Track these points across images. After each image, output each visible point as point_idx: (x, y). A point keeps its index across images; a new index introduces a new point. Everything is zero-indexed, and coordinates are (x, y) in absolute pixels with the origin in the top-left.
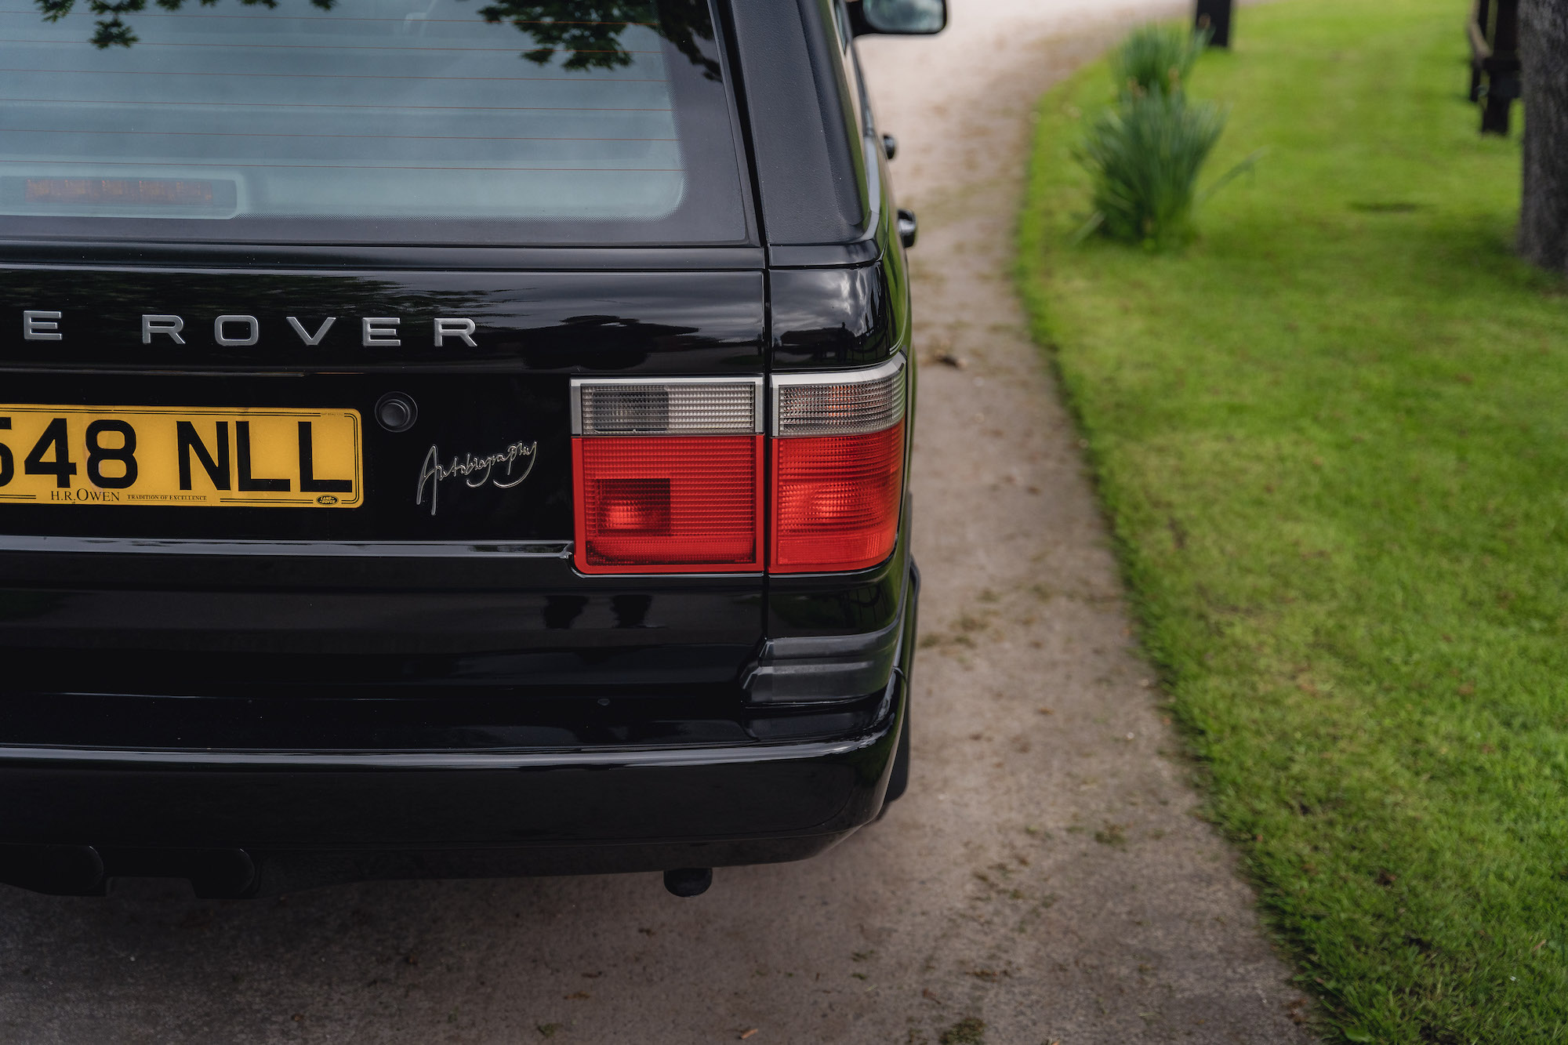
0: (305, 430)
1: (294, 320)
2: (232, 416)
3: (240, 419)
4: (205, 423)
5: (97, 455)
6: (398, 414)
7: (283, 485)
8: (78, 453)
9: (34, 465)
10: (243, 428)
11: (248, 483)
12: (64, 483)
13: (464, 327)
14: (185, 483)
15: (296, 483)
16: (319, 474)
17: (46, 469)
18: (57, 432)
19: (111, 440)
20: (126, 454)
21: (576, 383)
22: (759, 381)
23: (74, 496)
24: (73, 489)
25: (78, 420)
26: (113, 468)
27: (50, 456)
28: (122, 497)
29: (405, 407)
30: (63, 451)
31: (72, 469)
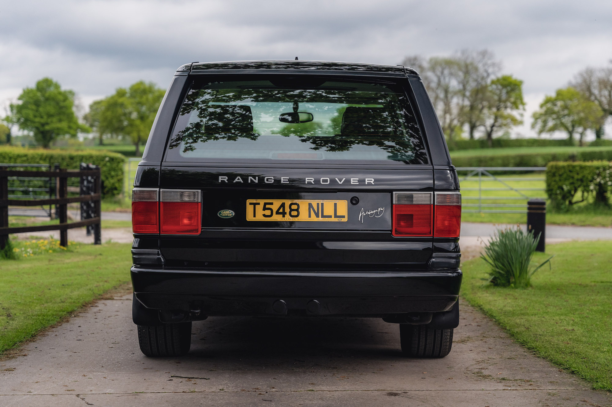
0: (335, 205)
1: (337, 179)
3: (322, 202)
4: (314, 202)
6: (356, 201)
7: (330, 217)
8: (287, 210)
9: (278, 213)
11: (323, 216)
12: (284, 216)
13: (372, 180)
14: (310, 216)
15: (333, 216)
16: (338, 214)
17: (280, 213)
18: (283, 205)
20: (297, 210)
21: (394, 192)
22: (432, 193)
27: (281, 211)
28: (296, 219)
29: (357, 199)
30: (284, 210)
31: (286, 213)
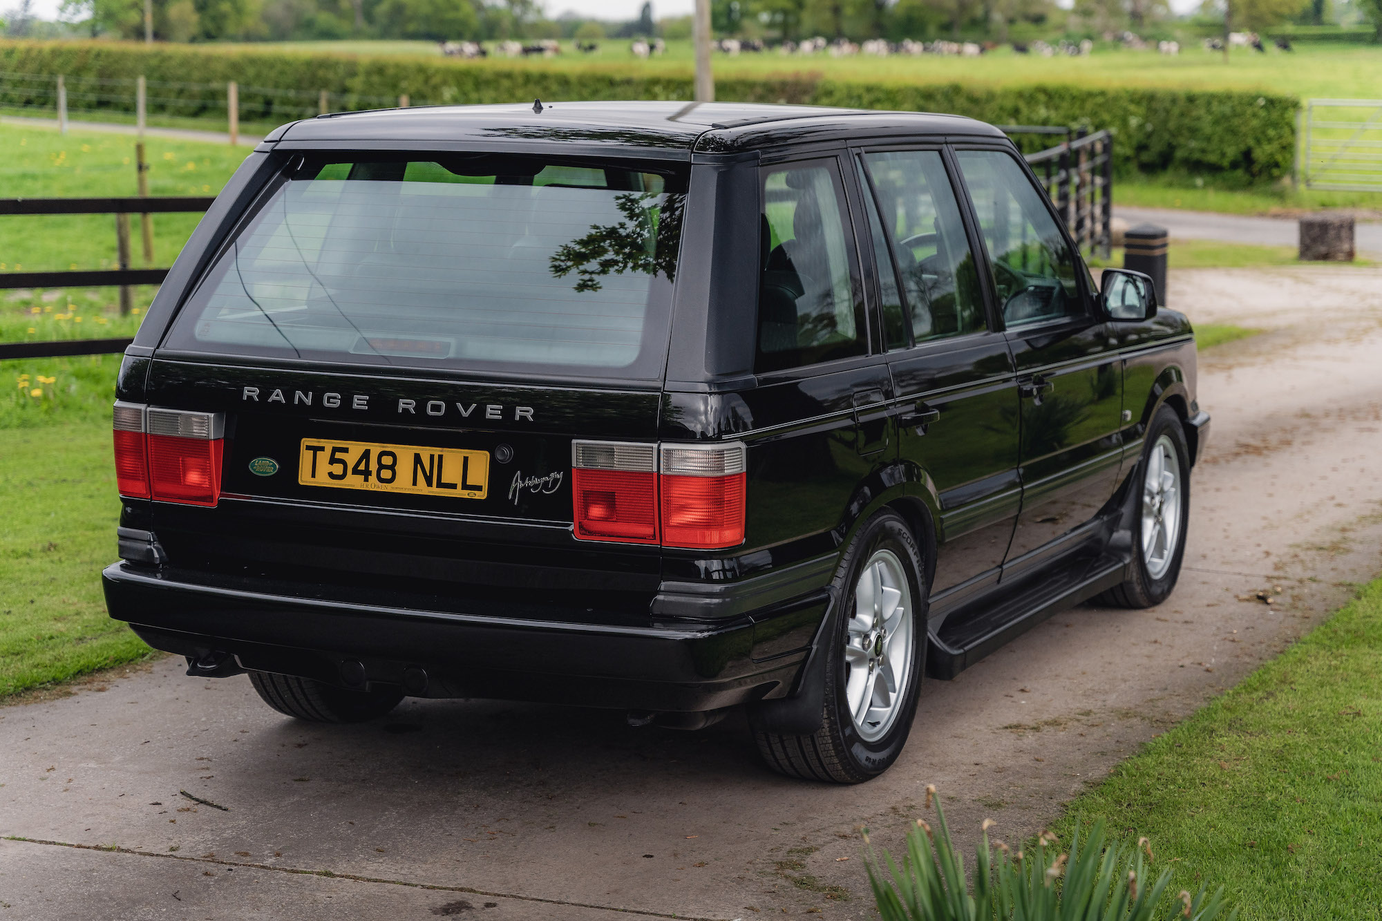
0: (466, 459)
1: (459, 405)
2: (436, 451)
3: (440, 453)
4: (425, 452)
5: (381, 467)
6: (505, 454)
7: (454, 486)
8: (374, 466)
9: (356, 471)
10: (441, 457)
11: (440, 485)
12: (366, 480)
13: (528, 411)
14: (415, 483)
15: (460, 486)
16: (469, 483)
17: (360, 473)
18: (366, 455)
19: (387, 461)
20: (392, 468)
21: (574, 441)
22: (655, 446)
23: (369, 486)
24: (369, 483)
25: (375, 450)
26: (386, 474)
27: (362, 467)
28: (389, 488)
29: (507, 451)
30: (367, 465)
31: (370, 473)
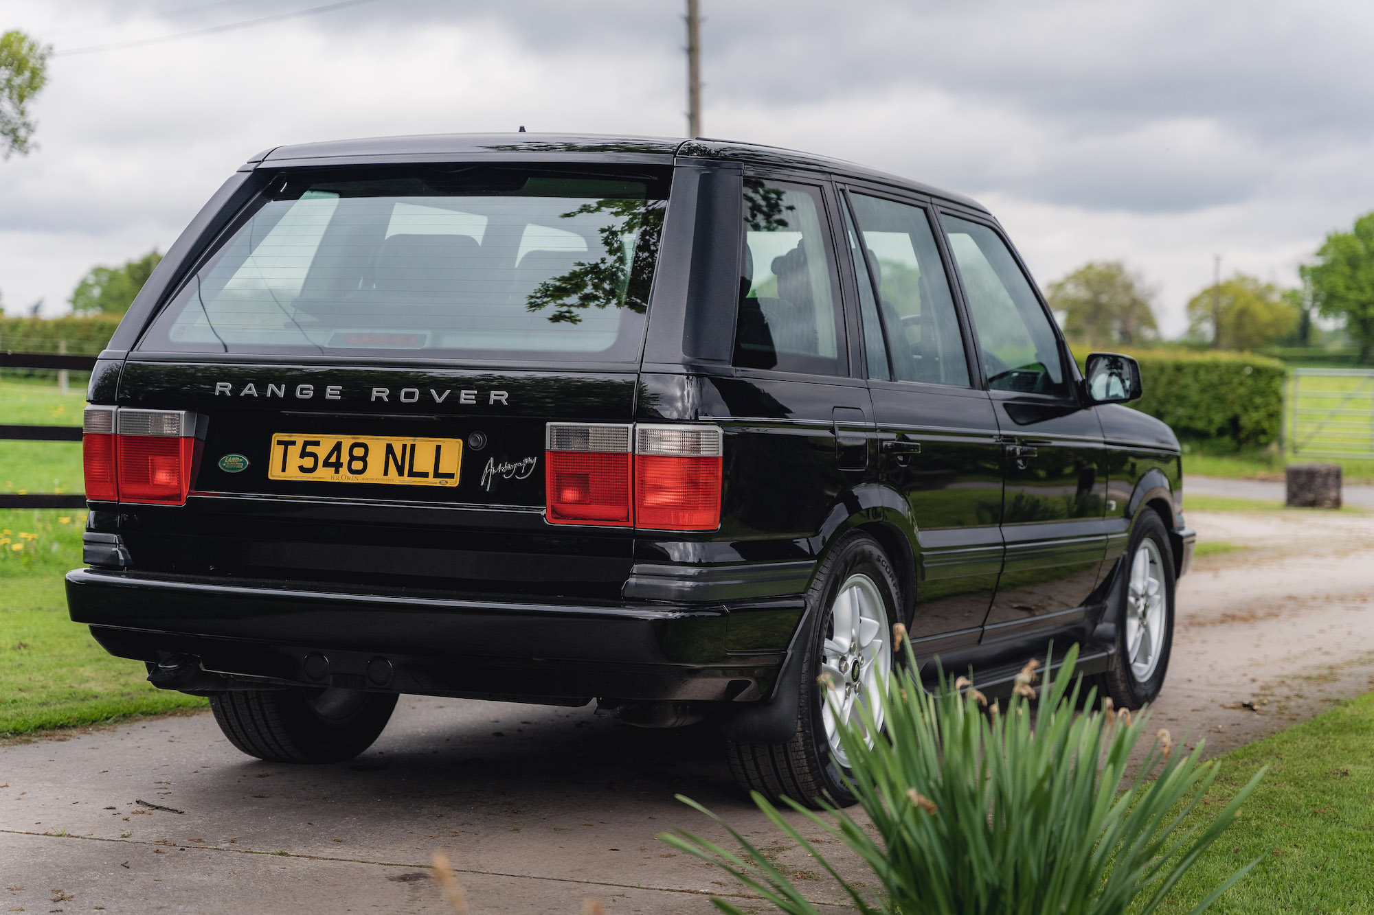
0: (438, 449)
1: (433, 392)
2: (409, 441)
3: (413, 443)
4: (398, 443)
5: (353, 458)
6: (479, 440)
7: (425, 475)
8: (345, 458)
9: (327, 464)
10: (413, 447)
11: (412, 474)
12: (337, 472)
13: (502, 396)
14: (386, 473)
15: (431, 474)
16: (441, 471)
18: (338, 447)
19: (359, 452)
20: (363, 459)
21: (549, 424)
22: (631, 426)
23: (340, 478)
24: (340, 475)
25: (347, 441)
26: (357, 465)
27: (333, 459)
30: (338, 457)
31: (341, 465)
